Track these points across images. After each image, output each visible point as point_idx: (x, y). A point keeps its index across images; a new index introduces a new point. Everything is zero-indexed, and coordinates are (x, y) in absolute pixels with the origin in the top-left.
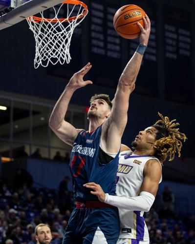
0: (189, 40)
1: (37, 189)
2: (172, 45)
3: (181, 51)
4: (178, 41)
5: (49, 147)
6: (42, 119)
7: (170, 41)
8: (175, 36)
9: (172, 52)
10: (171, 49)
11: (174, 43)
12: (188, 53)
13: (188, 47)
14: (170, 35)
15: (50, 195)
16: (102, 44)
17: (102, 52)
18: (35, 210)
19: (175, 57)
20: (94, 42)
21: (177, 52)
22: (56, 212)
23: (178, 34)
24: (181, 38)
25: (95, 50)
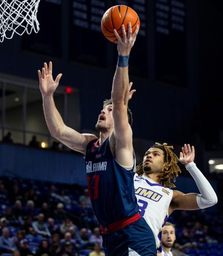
0: (182, 13)
1: (10, 179)
2: (163, 19)
3: (174, 26)
4: (170, 14)
5: (24, 132)
6: (17, 100)
7: (161, 14)
8: (167, 8)
9: (163, 26)
10: (162, 22)
11: (166, 16)
12: (182, 28)
13: (182, 21)
14: (162, 7)
15: (24, 185)
16: (85, 16)
17: (85, 25)
18: (7, 202)
19: (167, 32)
20: (77, 13)
21: (169, 27)
22: (30, 204)
23: (171, 6)
24: (174, 10)
25: (77, 22)
